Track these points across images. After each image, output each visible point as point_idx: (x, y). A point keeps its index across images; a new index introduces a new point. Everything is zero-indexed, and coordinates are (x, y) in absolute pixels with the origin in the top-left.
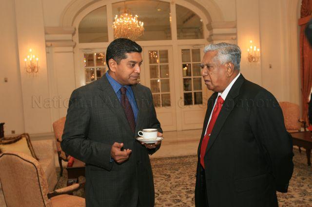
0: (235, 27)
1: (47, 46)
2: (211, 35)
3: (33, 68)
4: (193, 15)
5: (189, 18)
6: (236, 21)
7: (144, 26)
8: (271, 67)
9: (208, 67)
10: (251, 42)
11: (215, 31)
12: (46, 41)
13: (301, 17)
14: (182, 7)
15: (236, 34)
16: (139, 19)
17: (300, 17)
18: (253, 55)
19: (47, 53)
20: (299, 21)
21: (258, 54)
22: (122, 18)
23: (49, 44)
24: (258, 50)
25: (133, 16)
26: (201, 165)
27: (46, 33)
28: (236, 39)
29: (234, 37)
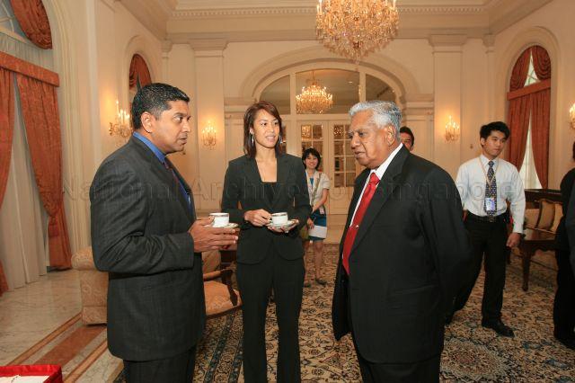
0: (433, 100)
1: (225, 118)
2: (405, 109)
3: (211, 141)
4: (388, 88)
5: (384, 91)
6: (434, 93)
7: (333, 99)
8: (472, 147)
9: (361, 134)
10: (450, 117)
11: (409, 105)
12: (225, 113)
13: (511, 91)
14: (371, 76)
15: (433, 108)
16: (327, 92)
17: (508, 90)
18: (452, 133)
19: (226, 125)
20: (508, 95)
21: (458, 132)
22: (310, 91)
23: (228, 116)
24: (458, 127)
25: (322, 88)
26: (343, 266)
27: (225, 104)
28: (433, 114)
29: (431, 112)
